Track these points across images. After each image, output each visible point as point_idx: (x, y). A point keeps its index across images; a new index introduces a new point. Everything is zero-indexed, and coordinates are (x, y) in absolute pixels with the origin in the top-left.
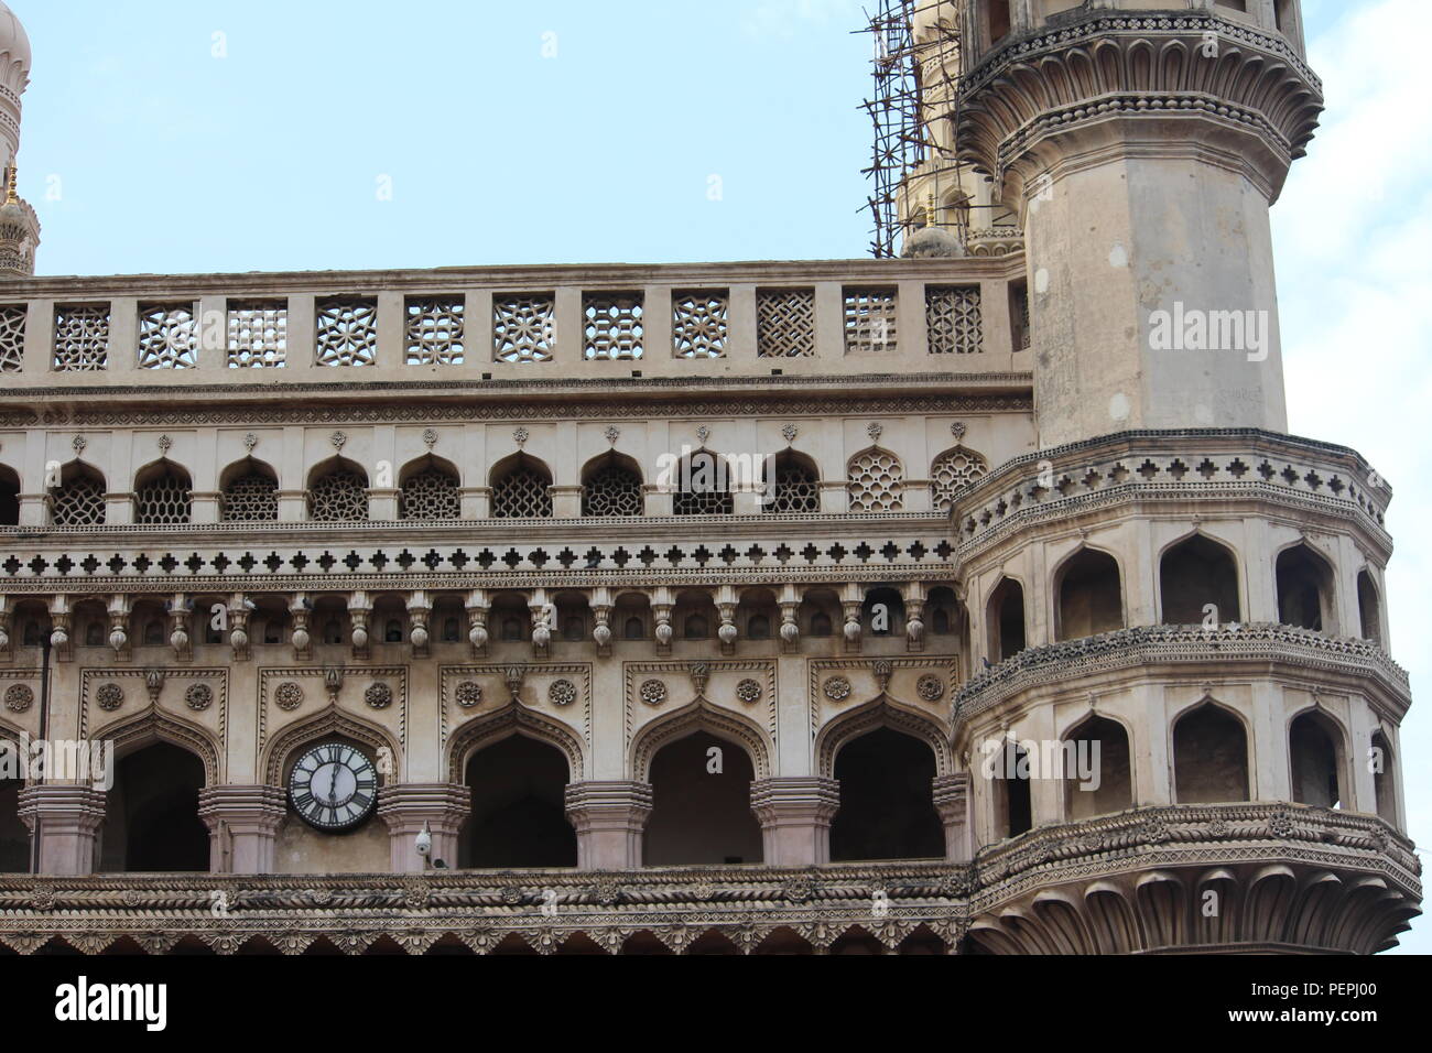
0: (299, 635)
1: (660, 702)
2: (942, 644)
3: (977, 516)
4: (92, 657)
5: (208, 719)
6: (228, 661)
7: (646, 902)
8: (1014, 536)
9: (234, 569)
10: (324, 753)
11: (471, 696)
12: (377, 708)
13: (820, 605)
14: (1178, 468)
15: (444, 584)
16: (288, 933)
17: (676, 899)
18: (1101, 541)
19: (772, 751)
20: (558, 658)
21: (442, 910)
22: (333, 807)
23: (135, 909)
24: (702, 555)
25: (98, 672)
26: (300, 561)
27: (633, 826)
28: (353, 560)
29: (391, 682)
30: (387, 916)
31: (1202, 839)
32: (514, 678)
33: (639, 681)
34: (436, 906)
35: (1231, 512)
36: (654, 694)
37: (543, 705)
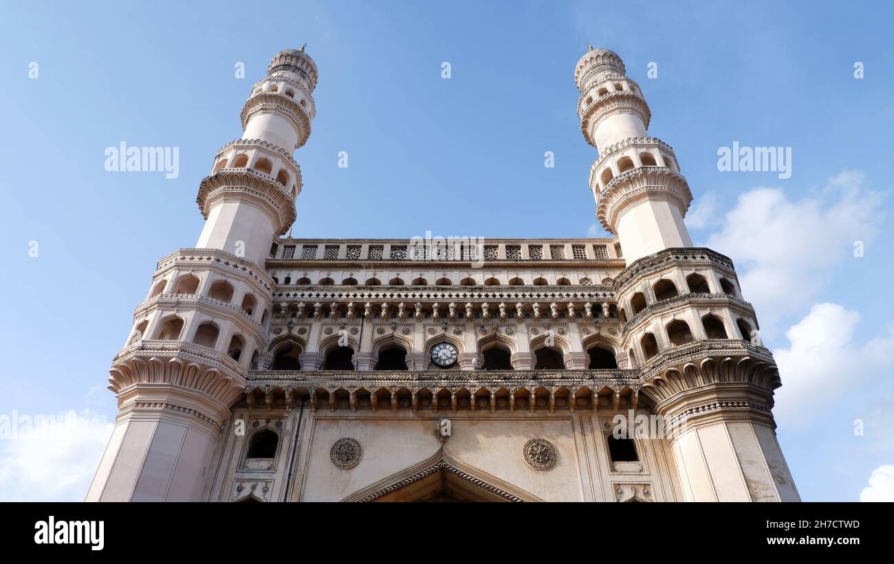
0: (435, 315)
3: (623, 281)
4: (376, 320)
5: (408, 338)
6: (415, 322)
7: (542, 379)
8: (637, 281)
9: (417, 297)
10: (442, 346)
11: (484, 332)
12: (457, 334)
13: (579, 307)
14: (686, 257)
15: (476, 301)
16: (434, 387)
17: (551, 378)
18: (666, 277)
19: (569, 346)
20: (507, 322)
22: (445, 360)
23: (386, 380)
24: (546, 295)
25: (378, 324)
26: (436, 296)
28: (450, 295)
29: (460, 329)
30: (464, 382)
31: (720, 349)
32: (495, 328)
33: (531, 328)
34: (479, 380)
36: (535, 332)
37: (503, 334)
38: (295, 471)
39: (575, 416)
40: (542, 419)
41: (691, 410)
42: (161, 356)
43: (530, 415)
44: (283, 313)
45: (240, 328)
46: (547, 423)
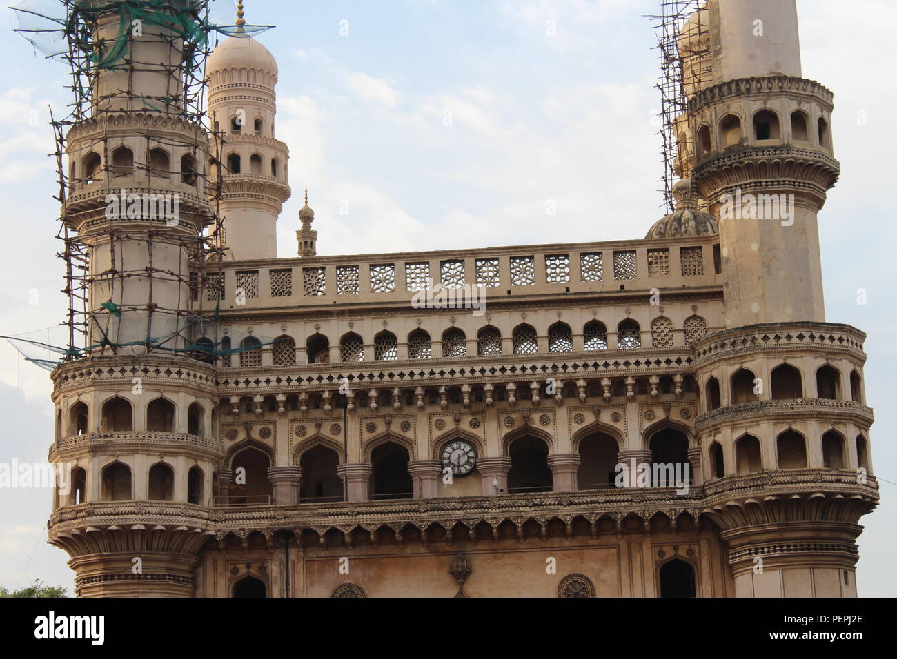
0: (444, 402)
1: (582, 422)
2: (690, 396)
3: (701, 351)
4: (364, 413)
5: (410, 434)
6: (416, 412)
7: (580, 503)
8: (715, 362)
9: (417, 377)
10: (455, 446)
11: (510, 422)
12: (474, 428)
13: (642, 383)
14: (777, 338)
15: (498, 380)
16: (446, 521)
17: (591, 502)
18: (748, 365)
19: (626, 441)
20: (542, 406)
21: (504, 509)
22: (459, 466)
23: (388, 513)
24: (596, 365)
25: (366, 418)
26: (442, 373)
27: (574, 471)
28: (462, 372)
29: (479, 417)
30: (483, 512)
31: (789, 483)
32: (526, 415)
33: (574, 414)
34: (502, 508)
35: (799, 354)
36: (580, 418)
37: (537, 425)
39: (623, 544)
40: (581, 548)
41: (750, 550)
42: (120, 523)
43: (567, 543)
44: (236, 410)
45: (195, 459)
46: (588, 553)
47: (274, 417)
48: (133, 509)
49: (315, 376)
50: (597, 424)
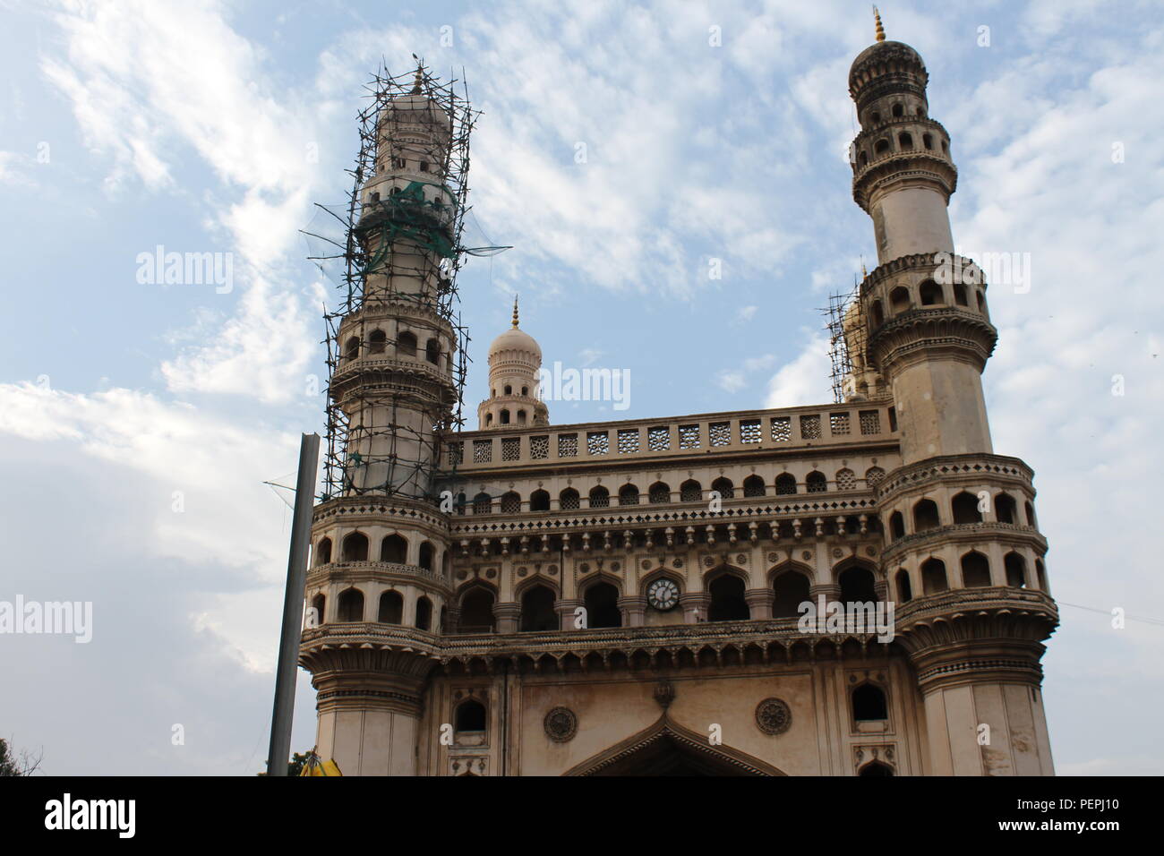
0: (649, 543)
1: (776, 561)
2: (874, 536)
3: (883, 490)
4: (578, 554)
5: (619, 574)
7: (775, 630)
8: (897, 497)
9: (625, 521)
10: (660, 584)
11: (709, 562)
12: (677, 567)
13: (830, 523)
14: (956, 469)
15: (698, 523)
16: (650, 647)
17: (786, 629)
18: (929, 496)
19: (816, 576)
20: (740, 547)
21: (704, 636)
22: (664, 602)
23: (598, 641)
24: (787, 508)
25: (580, 559)
26: (648, 518)
27: (769, 604)
28: (666, 516)
29: (681, 558)
30: (685, 639)
31: (975, 600)
32: (724, 555)
33: (768, 553)
34: (702, 635)
35: (976, 483)
36: (773, 558)
37: (735, 563)
38: (510, 746)
39: (816, 670)
40: (777, 674)
41: (939, 669)
42: (351, 641)
43: (763, 670)
44: (465, 552)
45: (424, 590)
46: (783, 679)
47: (500, 559)
48: (363, 630)
49: (535, 523)
50: (790, 563)
